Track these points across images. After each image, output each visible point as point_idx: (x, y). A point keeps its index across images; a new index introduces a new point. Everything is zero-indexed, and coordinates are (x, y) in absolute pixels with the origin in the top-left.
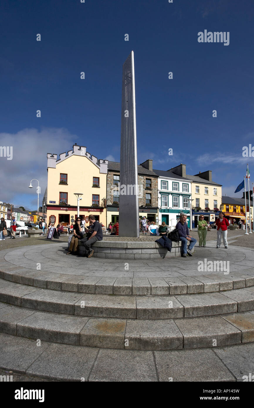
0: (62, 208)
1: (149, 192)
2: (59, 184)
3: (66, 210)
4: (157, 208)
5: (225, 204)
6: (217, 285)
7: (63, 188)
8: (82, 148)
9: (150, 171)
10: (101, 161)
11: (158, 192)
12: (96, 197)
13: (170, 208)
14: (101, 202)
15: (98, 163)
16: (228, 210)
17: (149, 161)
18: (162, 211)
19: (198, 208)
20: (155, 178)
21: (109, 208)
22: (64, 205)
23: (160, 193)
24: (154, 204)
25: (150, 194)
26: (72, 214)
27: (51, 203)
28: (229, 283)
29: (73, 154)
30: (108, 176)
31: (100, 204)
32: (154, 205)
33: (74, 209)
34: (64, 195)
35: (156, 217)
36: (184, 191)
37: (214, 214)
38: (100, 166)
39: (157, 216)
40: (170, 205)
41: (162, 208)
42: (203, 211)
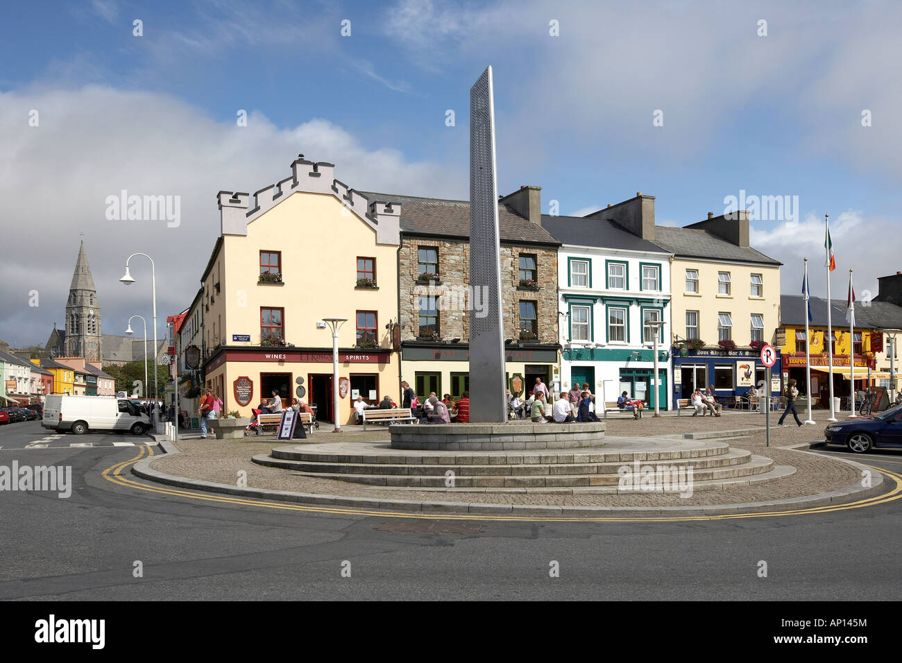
0: (268, 356)
1: (529, 295)
2: (259, 283)
3: (281, 361)
4: (558, 346)
5: (791, 326)
7: (272, 297)
9: (533, 227)
10: (380, 208)
11: (560, 296)
12: (367, 317)
13: (597, 345)
14: (383, 335)
15: (372, 214)
16: (801, 345)
17: (530, 191)
18: (571, 354)
19: (694, 345)
20: (550, 250)
21: (404, 348)
22: (274, 345)
23: (566, 297)
24: (545, 334)
25: (535, 303)
26: (300, 371)
27: (238, 340)
29: (296, 189)
30: (402, 253)
31: (380, 339)
32: (545, 337)
33: (304, 356)
34: (274, 319)
35: (554, 375)
36: (646, 288)
37: (753, 362)
38: (376, 222)
39: (556, 372)
40: (600, 337)
41: (573, 347)
42: (712, 353)
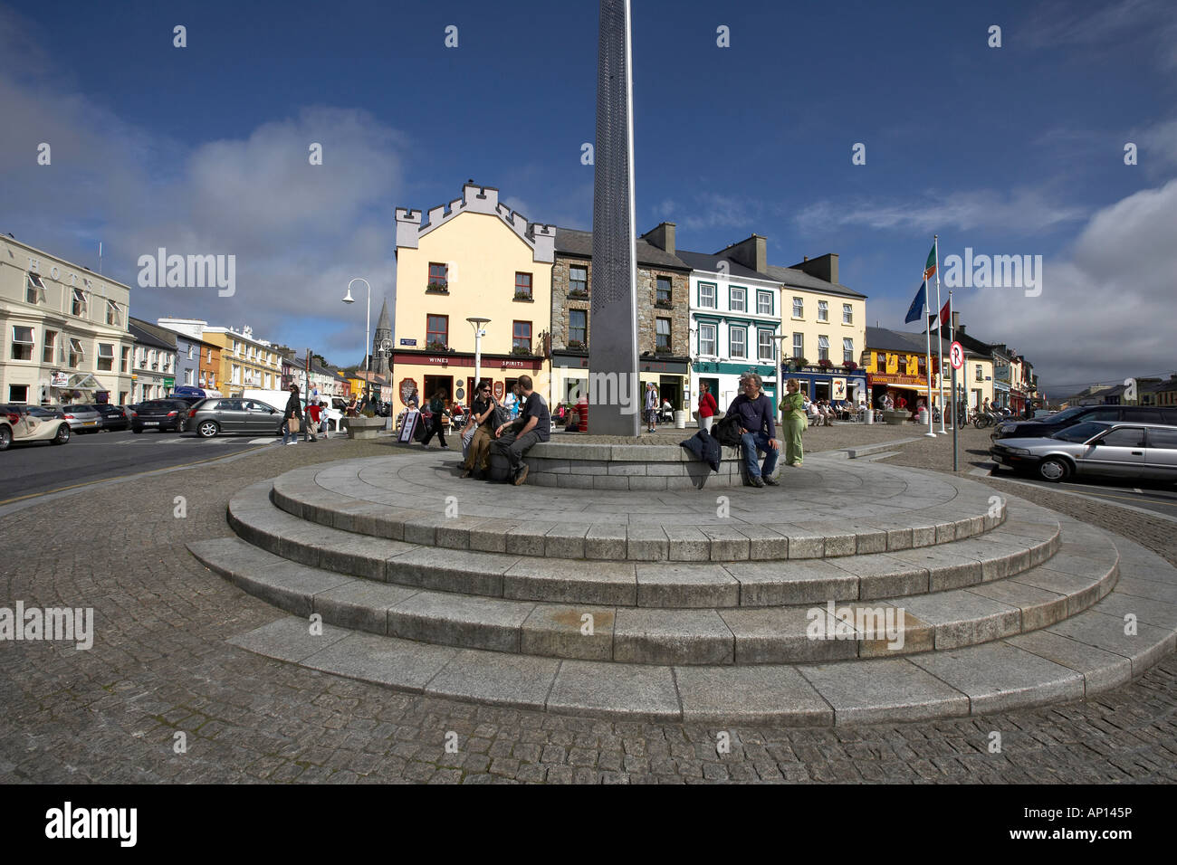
0: (432, 360)
1: (665, 313)
2: (427, 292)
3: (445, 365)
4: (688, 359)
5: (874, 350)
6: (819, 541)
7: (438, 304)
8: (487, 192)
9: (669, 256)
10: (538, 229)
11: (691, 315)
12: (523, 328)
13: (721, 360)
14: (537, 342)
15: (530, 234)
16: (882, 366)
17: (667, 227)
18: (700, 367)
19: (800, 361)
20: (683, 274)
21: (557, 358)
22: (438, 350)
23: (696, 316)
24: (678, 348)
25: (669, 320)
26: (460, 374)
27: (405, 344)
28: (846, 540)
29: (464, 209)
30: (556, 270)
31: (534, 346)
32: (678, 351)
33: (465, 361)
34: (438, 323)
35: (685, 385)
36: (761, 312)
37: (845, 379)
38: (534, 242)
39: (687, 382)
40: (723, 353)
41: (701, 360)
42: (813, 370)
